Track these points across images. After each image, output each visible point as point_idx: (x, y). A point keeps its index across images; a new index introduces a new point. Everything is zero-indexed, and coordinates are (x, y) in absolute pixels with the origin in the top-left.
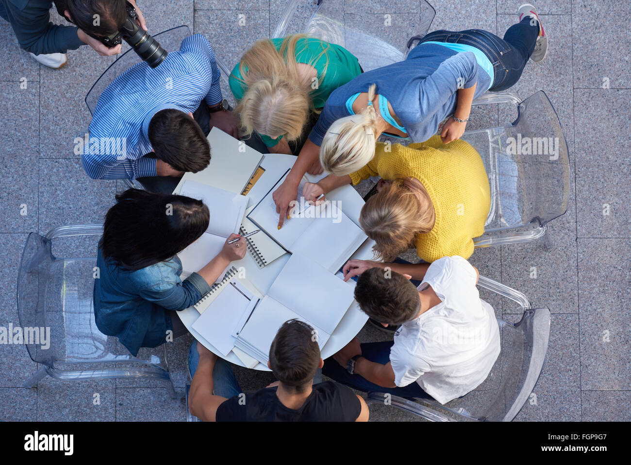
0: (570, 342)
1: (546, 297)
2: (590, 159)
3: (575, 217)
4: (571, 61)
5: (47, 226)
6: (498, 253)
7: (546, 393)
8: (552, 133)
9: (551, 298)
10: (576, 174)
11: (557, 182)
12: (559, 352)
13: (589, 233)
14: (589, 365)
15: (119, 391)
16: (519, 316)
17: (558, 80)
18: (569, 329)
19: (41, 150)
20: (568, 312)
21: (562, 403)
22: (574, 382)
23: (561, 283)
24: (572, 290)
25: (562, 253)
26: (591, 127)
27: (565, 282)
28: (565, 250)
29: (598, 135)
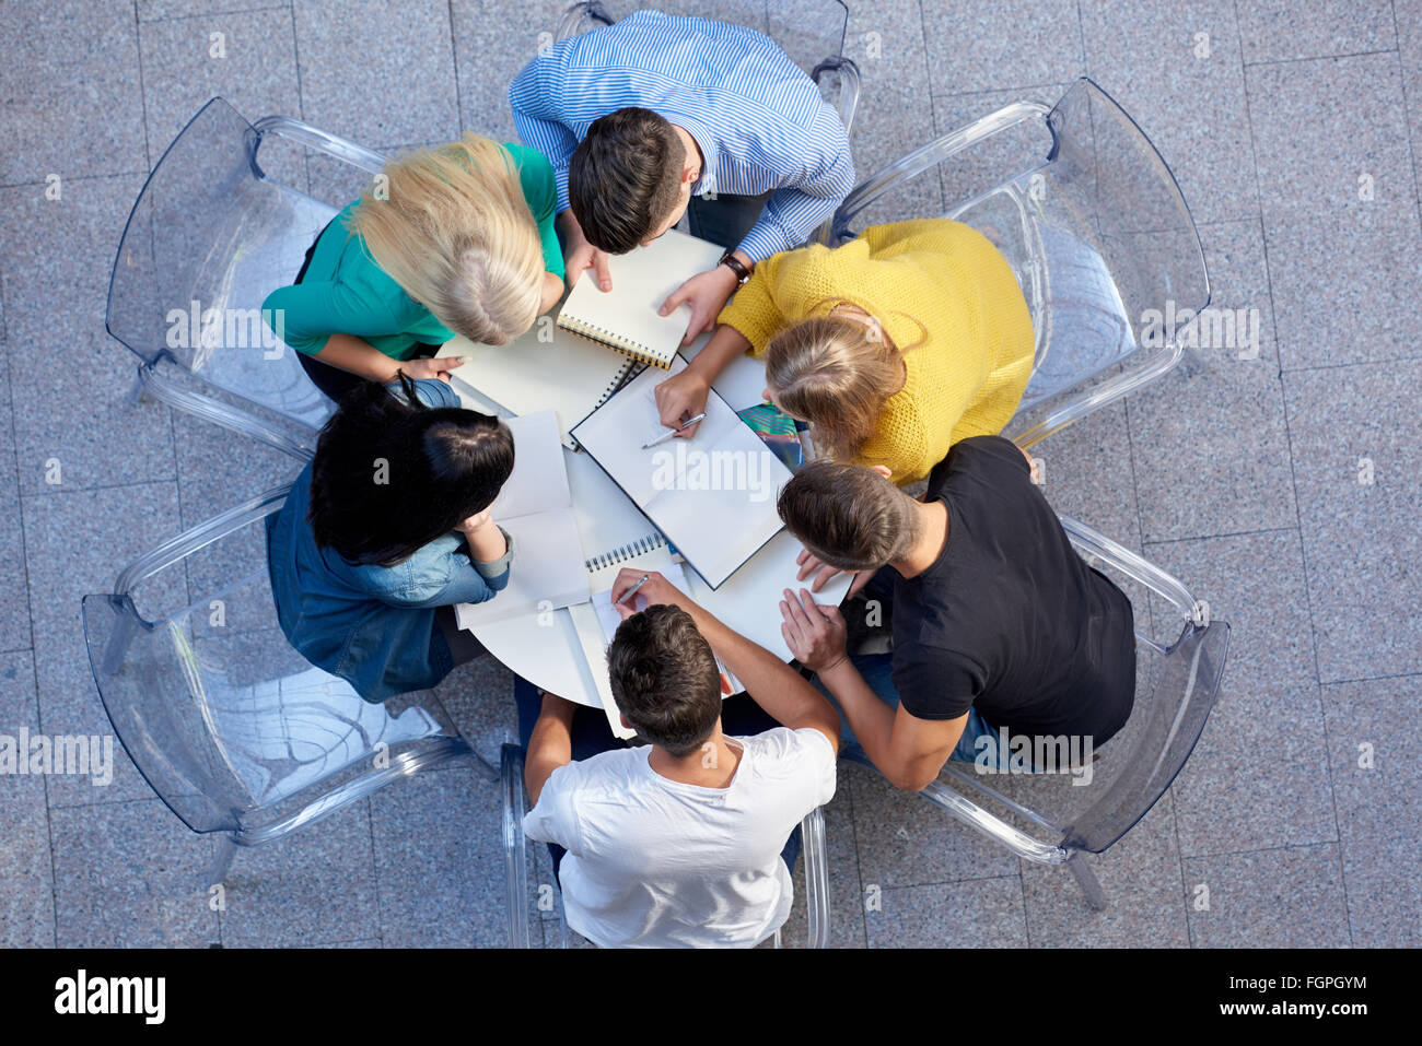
0: (1287, 586)
1: (1228, 500)
2: (1293, 207)
3: (1272, 329)
6: (1122, 421)
7: (1247, 697)
8: (1210, 165)
9: (1240, 501)
10: (1266, 241)
11: (1226, 261)
12: (1267, 610)
13: (1305, 359)
14: (1331, 631)
16: (1176, 544)
17: (1210, 52)
18: (1282, 562)
20: (1277, 527)
21: (1284, 714)
22: (1304, 668)
23: (1256, 469)
24: (1281, 480)
25: (1253, 406)
26: (1287, 140)
27: (1265, 466)
28: (1259, 399)
29: (1304, 156)
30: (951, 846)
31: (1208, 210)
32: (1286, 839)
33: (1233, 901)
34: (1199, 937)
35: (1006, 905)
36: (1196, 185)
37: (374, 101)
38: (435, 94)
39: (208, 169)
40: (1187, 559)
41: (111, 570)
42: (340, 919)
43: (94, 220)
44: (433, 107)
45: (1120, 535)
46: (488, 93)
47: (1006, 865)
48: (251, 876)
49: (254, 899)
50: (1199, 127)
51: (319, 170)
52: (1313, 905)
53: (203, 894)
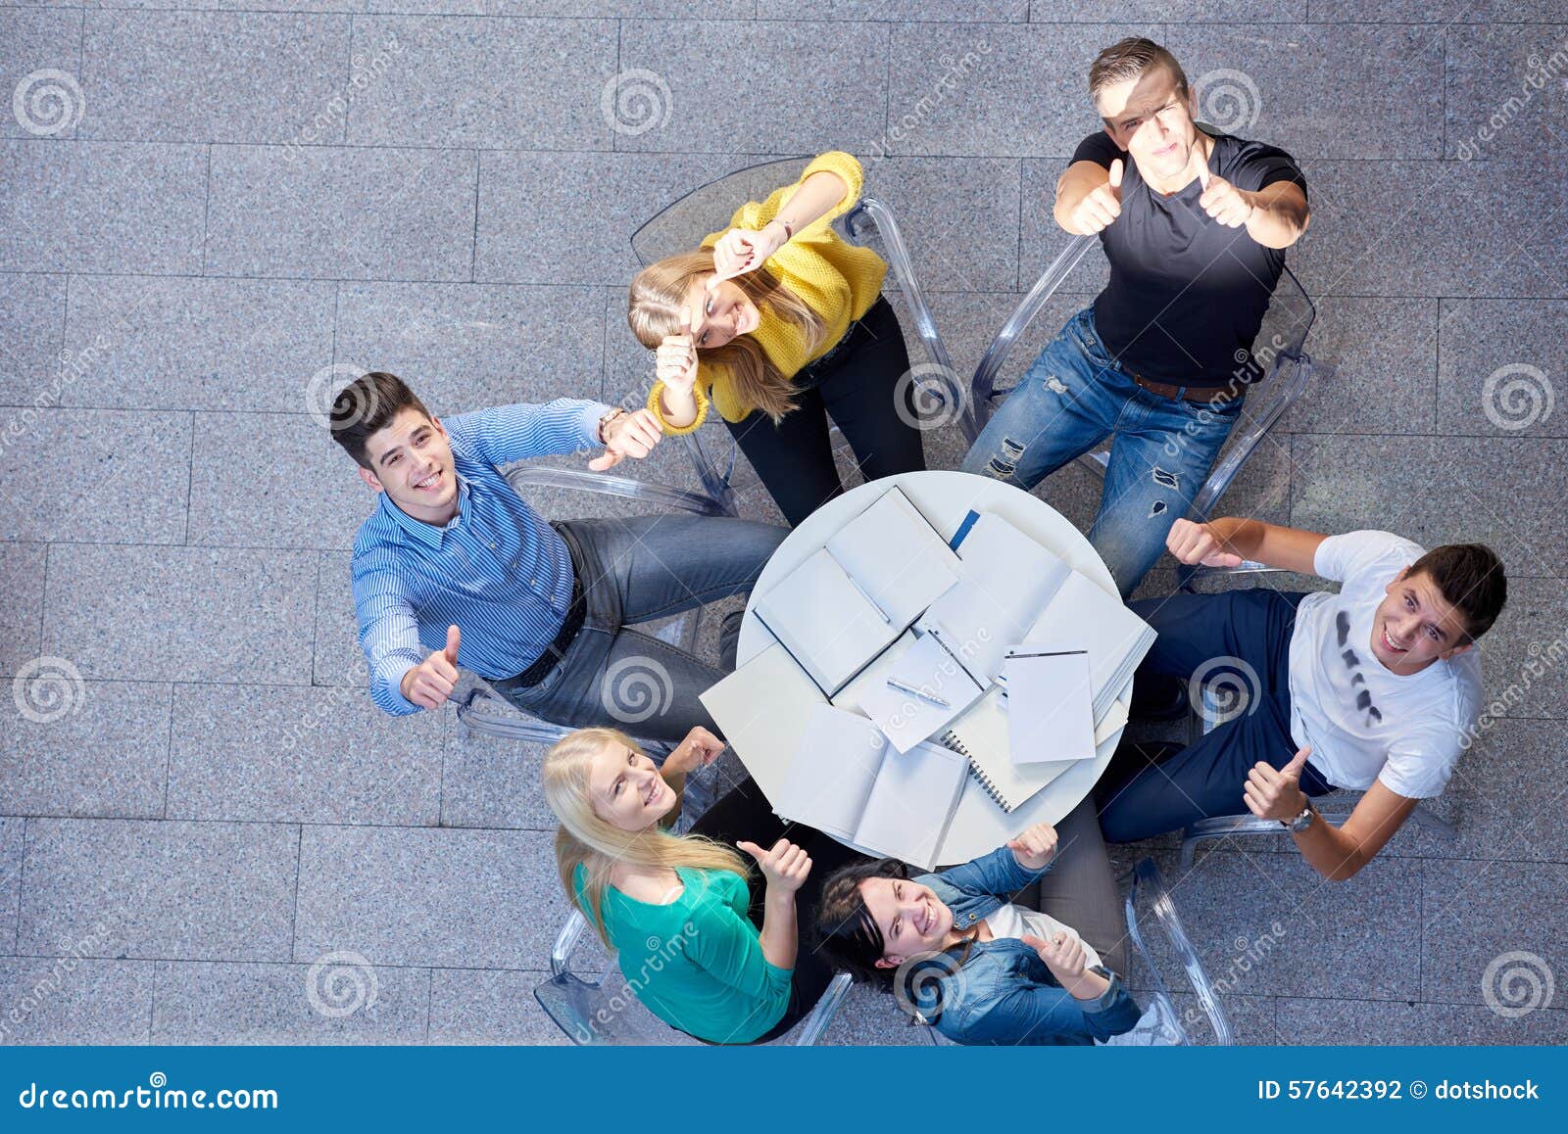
1: (989, 215)
2: (743, 127)
4: (564, 154)
9: (992, 205)
10: (770, 153)
13: (877, 134)
15: (1137, 984)
16: (1022, 264)
17: (598, 178)
18: (1050, 176)
20: (1019, 177)
23: (966, 188)
24: (979, 168)
25: (912, 183)
26: (685, 124)
27: (965, 180)
28: (906, 177)
29: (701, 112)
33: (1340, 256)
34: (1367, 289)
35: (1316, 449)
36: (709, 207)
37: (528, 905)
38: (531, 850)
40: (1036, 256)
42: (1255, 1032)
44: (542, 854)
45: (1007, 310)
46: (537, 804)
47: (1281, 446)
50: (661, 196)
51: (583, 962)
52: (1352, 189)
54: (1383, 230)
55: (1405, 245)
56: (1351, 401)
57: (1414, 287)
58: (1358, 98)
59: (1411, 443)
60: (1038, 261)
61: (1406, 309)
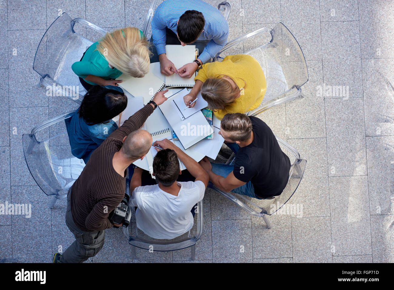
0: (322, 152)
1: (309, 129)
2: (330, 58)
4: (319, 8)
5: (53, 103)
6: (284, 108)
7: (311, 179)
8: (310, 46)
9: (312, 130)
10: (323, 66)
11: (313, 70)
12: (317, 158)
14: (332, 164)
16: (295, 140)
17: (313, 18)
18: (321, 146)
19: (49, 64)
20: (321, 137)
21: (319, 184)
22: (325, 172)
23: (317, 122)
24: (322, 125)
25: (317, 107)
26: (330, 41)
27: (319, 122)
28: (319, 105)
29: (334, 45)
30: (234, 211)
31: (309, 57)
32: (317, 215)
33: (303, 229)
34: (294, 237)
35: (247, 226)
36: (307, 51)
37: (104, 15)
38: (119, 15)
39: (62, 30)
40: (298, 143)
41: (31, 128)
43: (32, 41)
44: (118, 18)
45: (282, 136)
47: (248, 216)
48: (60, 206)
49: (60, 212)
50: (308, 36)
51: (89, 32)
52: (323, 231)
53: (48, 210)
54: (311, 241)
55: (307, 247)
56: (261, 235)
57: (296, 251)
58: (349, 231)
59: (251, 252)
60: (297, 144)
61: (289, 249)
